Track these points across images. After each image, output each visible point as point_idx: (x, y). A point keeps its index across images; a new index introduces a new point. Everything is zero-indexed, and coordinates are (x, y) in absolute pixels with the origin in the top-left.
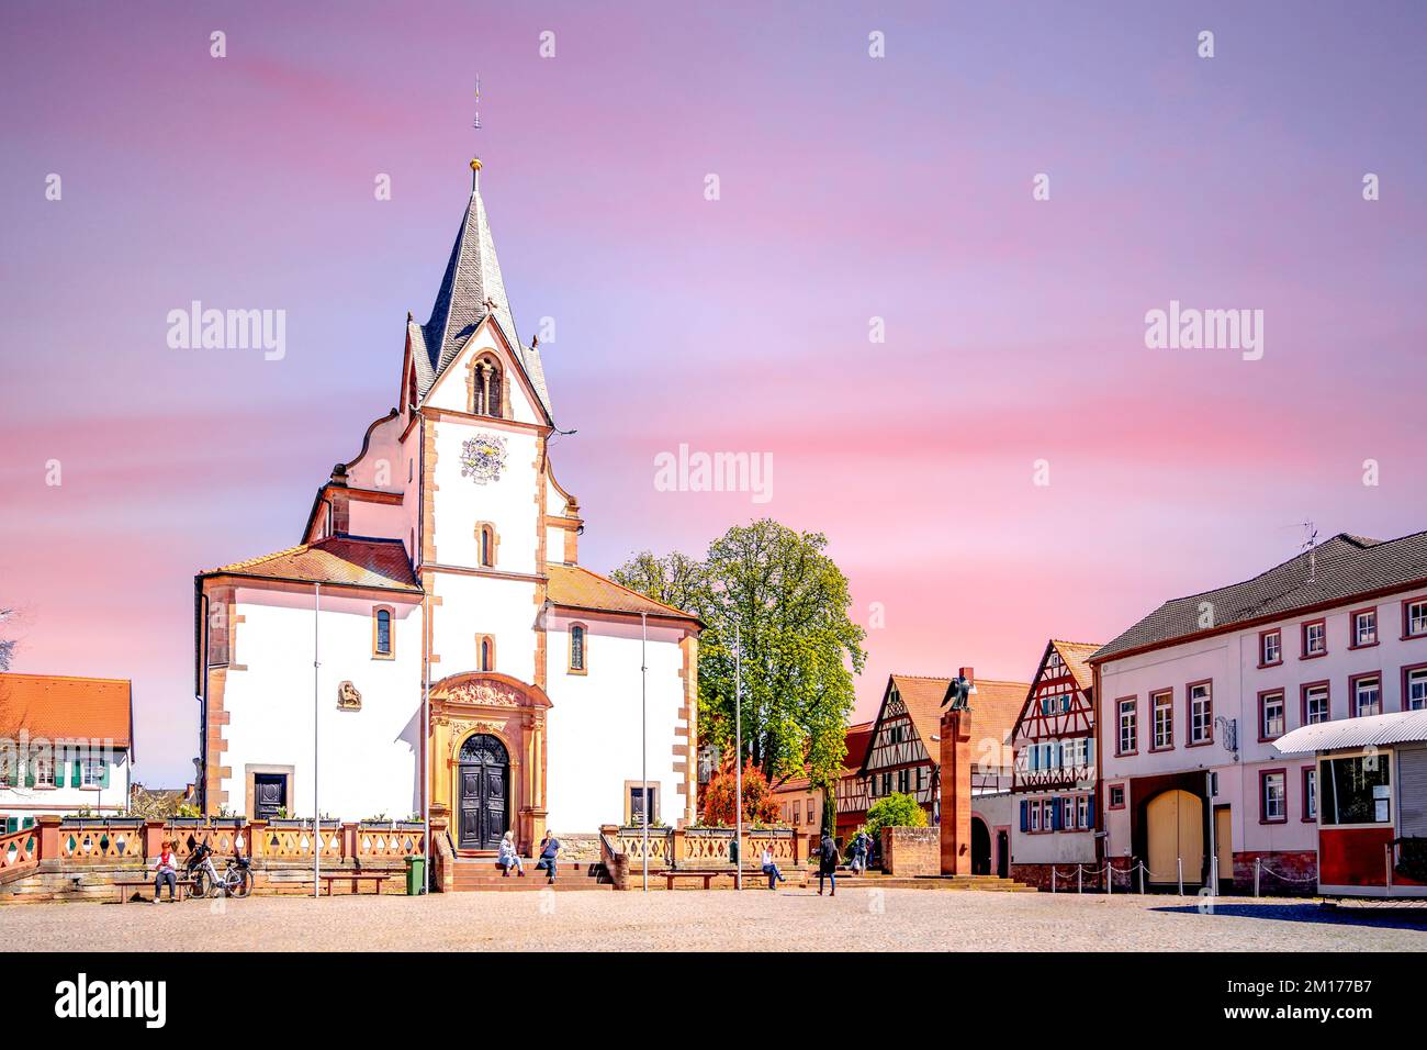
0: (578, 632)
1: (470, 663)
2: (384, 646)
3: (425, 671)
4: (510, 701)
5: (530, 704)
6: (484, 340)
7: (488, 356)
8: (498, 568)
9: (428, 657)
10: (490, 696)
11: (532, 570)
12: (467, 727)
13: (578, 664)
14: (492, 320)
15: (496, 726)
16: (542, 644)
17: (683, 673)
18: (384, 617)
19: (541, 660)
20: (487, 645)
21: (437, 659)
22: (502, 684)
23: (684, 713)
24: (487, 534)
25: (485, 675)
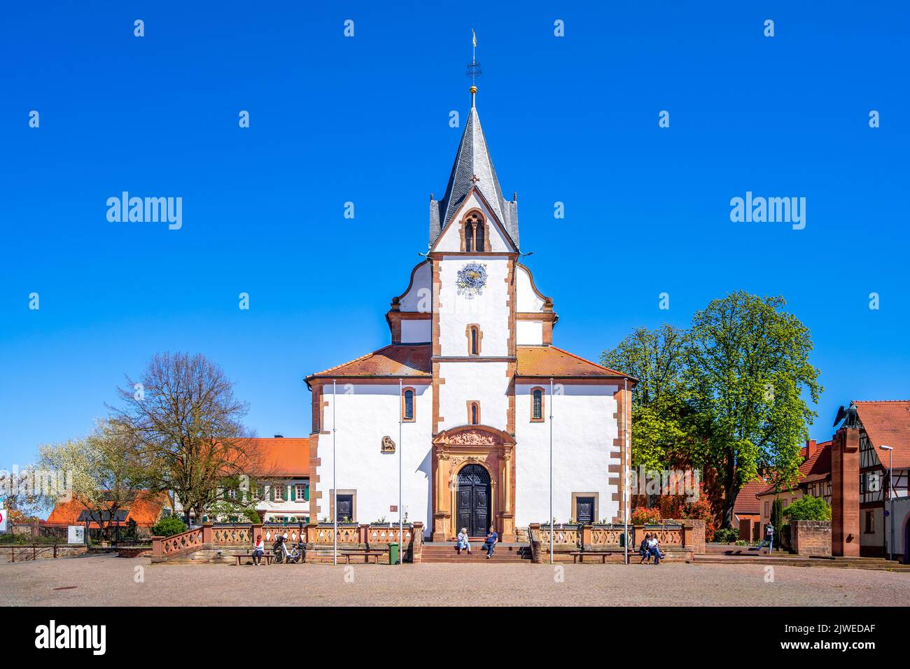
0: (537, 394)
1: (464, 420)
2: (409, 414)
3: (435, 427)
4: (490, 442)
5: (503, 443)
6: (472, 203)
7: (474, 213)
8: (482, 354)
9: (436, 418)
10: (476, 439)
11: (504, 353)
12: (461, 460)
13: (538, 415)
14: (476, 190)
15: (481, 458)
16: (512, 404)
17: (618, 416)
18: (409, 395)
19: (511, 415)
20: (475, 408)
21: (442, 419)
22: (485, 431)
23: (618, 442)
24: (475, 333)
25: (475, 427)
